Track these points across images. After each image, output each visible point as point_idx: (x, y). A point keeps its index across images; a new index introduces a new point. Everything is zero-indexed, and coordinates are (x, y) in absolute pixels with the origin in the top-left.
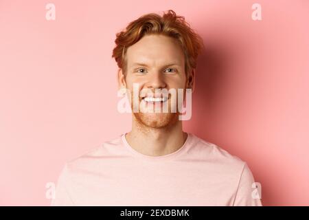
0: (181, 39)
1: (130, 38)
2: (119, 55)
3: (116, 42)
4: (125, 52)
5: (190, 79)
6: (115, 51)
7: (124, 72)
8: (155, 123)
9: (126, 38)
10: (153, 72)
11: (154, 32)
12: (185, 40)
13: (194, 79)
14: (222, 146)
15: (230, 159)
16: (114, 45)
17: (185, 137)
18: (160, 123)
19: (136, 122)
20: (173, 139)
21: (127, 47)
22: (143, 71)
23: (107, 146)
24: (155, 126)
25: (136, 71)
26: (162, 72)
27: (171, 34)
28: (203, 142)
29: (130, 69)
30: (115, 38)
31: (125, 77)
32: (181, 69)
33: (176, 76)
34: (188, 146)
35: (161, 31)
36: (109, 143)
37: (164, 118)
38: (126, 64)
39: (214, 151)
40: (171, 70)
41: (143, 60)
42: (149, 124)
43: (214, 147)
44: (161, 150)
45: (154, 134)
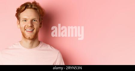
0: (38, 10)
1: (21, 10)
2: (18, 15)
3: (17, 11)
4: (20, 14)
5: (41, 24)
6: (16, 14)
7: (19, 21)
8: (29, 38)
9: (20, 10)
10: (29, 21)
11: (29, 8)
12: (39, 11)
13: (42, 23)
14: (51, 45)
15: (54, 50)
16: (16, 12)
17: (39, 42)
18: (31, 38)
19: (23, 38)
20: (36, 43)
21: (20, 13)
22: (25, 21)
23: (14, 45)
24: (29, 39)
25: (23, 21)
26: (32, 21)
27: (35, 9)
28: (45, 44)
29: (21, 20)
30: (16, 10)
31: (19, 23)
32: (38, 20)
33: (36, 22)
34: (40, 45)
35: (31, 8)
36: (14, 44)
37: (32, 36)
38: (20, 19)
39: (49, 47)
40: (35, 21)
41: (26, 17)
42: (27, 38)
43: (49, 45)
44: (31, 47)
45: (29, 41)
